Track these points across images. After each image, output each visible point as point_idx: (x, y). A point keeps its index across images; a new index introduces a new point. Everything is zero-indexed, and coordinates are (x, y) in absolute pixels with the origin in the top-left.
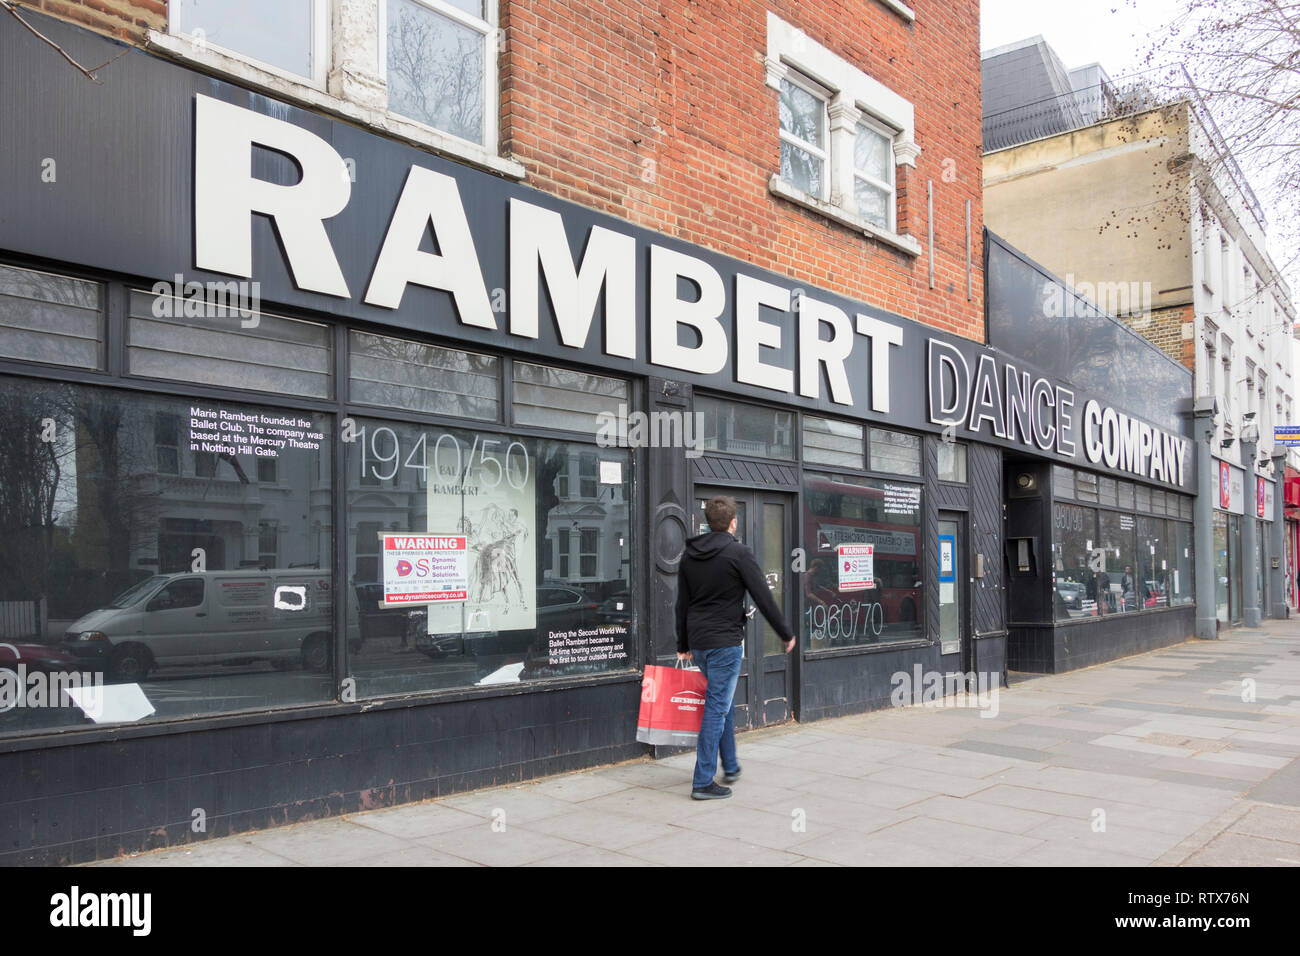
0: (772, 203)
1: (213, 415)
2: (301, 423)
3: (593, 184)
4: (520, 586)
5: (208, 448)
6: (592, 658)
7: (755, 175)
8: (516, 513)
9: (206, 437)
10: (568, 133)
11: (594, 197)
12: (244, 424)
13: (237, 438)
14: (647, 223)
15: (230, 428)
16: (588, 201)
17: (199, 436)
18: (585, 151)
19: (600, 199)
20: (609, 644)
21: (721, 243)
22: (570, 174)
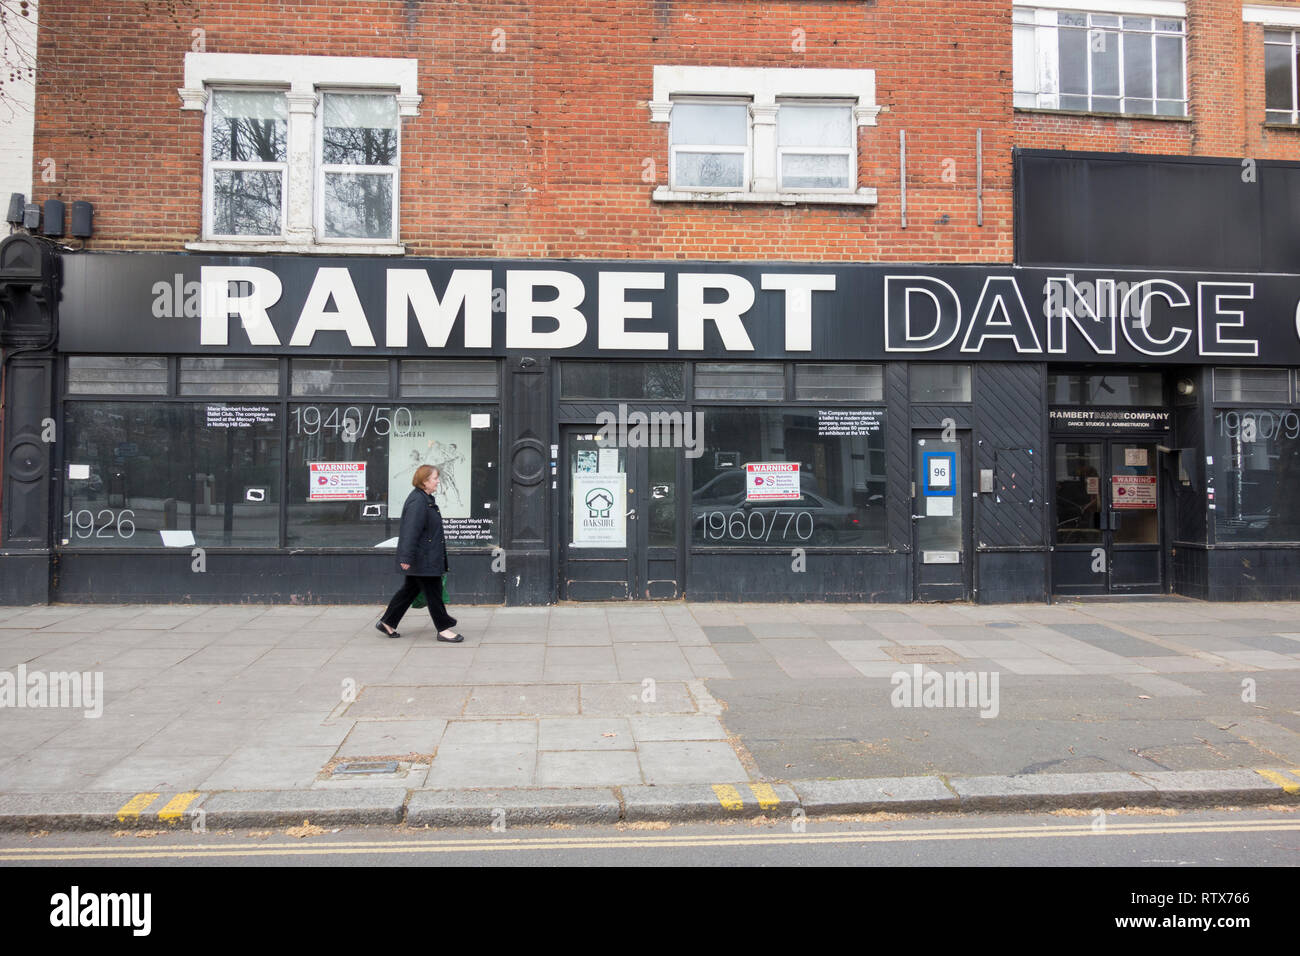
0: (658, 209)
1: (218, 409)
2: (263, 409)
3: (466, 241)
4: (457, 491)
5: (215, 425)
6: (460, 537)
7: (638, 192)
8: (455, 447)
9: (215, 420)
10: (445, 215)
11: (467, 250)
12: (234, 412)
13: (230, 419)
14: (517, 255)
15: (226, 414)
16: (462, 253)
17: (212, 420)
18: (460, 223)
19: (472, 249)
20: (477, 529)
21: (593, 251)
22: (446, 241)
